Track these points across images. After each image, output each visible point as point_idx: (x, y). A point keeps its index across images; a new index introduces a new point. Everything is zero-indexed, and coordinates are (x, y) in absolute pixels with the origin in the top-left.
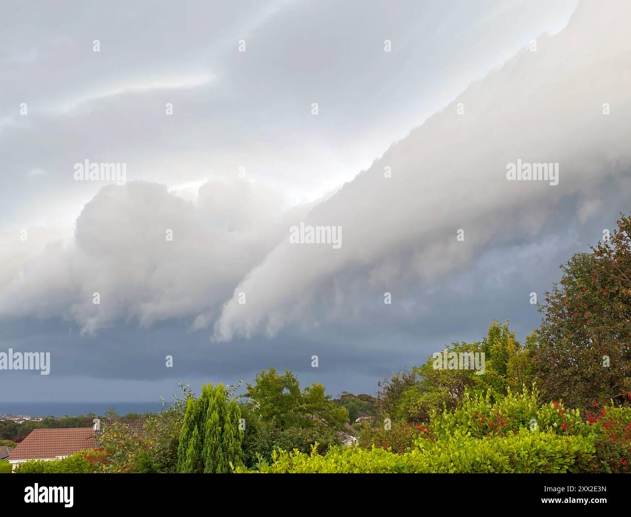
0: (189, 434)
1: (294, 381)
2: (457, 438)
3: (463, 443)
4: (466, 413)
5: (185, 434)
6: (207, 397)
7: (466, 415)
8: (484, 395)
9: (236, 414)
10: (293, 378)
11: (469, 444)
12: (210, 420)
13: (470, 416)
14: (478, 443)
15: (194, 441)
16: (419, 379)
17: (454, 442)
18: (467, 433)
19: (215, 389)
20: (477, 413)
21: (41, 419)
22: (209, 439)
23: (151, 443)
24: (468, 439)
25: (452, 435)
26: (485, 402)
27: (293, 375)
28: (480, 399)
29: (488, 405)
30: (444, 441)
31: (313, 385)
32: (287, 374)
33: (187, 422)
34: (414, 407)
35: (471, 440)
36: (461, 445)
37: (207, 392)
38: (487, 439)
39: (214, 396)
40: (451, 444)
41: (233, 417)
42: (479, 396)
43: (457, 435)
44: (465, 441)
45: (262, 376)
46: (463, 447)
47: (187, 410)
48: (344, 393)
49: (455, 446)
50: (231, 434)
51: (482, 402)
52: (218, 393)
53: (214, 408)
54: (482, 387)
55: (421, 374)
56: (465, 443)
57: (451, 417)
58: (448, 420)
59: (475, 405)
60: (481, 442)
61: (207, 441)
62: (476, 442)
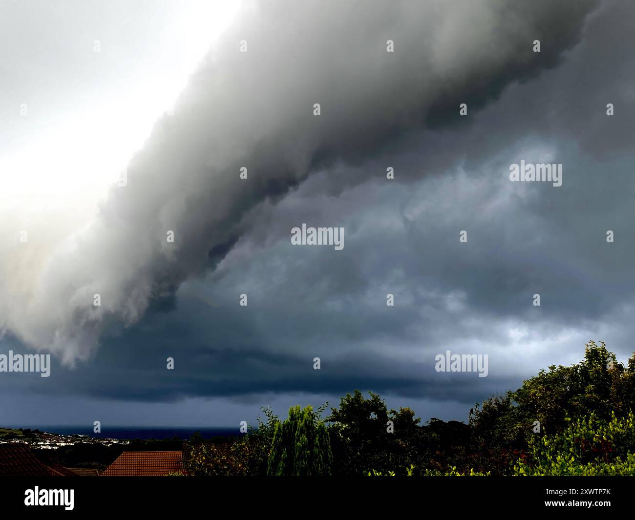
0: (278, 458)
1: (381, 405)
2: (560, 463)
3: (567, 469)
4: (567, 439)
5: (273, 457)
6: (295, 419)
7: (567, 441)
8: (587, 420)
9: (325, 438)
10: (380, 403)
11: (574, 470)
12: (298, 443)
13: (572, 442)
14: (584, 469)
15: (283, 464)
16: (514, 404)
17: (557, 468)
18: (570, 459)
19: (303, 411)
20: (579, 439)
21: (128, 442)
22: (298, 463)
23: (240, 466)
24: (572, 465)
25: (555, 460)
26: (588, 428)
27: (380, 399)
28: (583, 424)
29: (591, 431)
30: (546, 467)
31: (401, 410)
32: (374, 398)
33: (276, 446)
34: (510, 433)
35: (575, 466)
36: (565, 470)
37: (295, 415)
38: (593, 465)
39: (302, 419)
40: (554, 469)
41: (322, 440)
42: (581, 422)
43: (560, 461)
44: (568, 467)
45: (348, 401)
46: (566, 472)
47: (275, 433)
48: (433, 419)
49: (558, 472)
50: (320, 458)
51: (585, 428)
52: (306, 416)
53: (302, 431)
54: (584, 413)
55: (517, 399)
56: (569, 468)
57: (551, 444)
58: (548, 446)
59: (577, 430)
60: (586, 468)
61: (296, 464)
62: (581, 467)
